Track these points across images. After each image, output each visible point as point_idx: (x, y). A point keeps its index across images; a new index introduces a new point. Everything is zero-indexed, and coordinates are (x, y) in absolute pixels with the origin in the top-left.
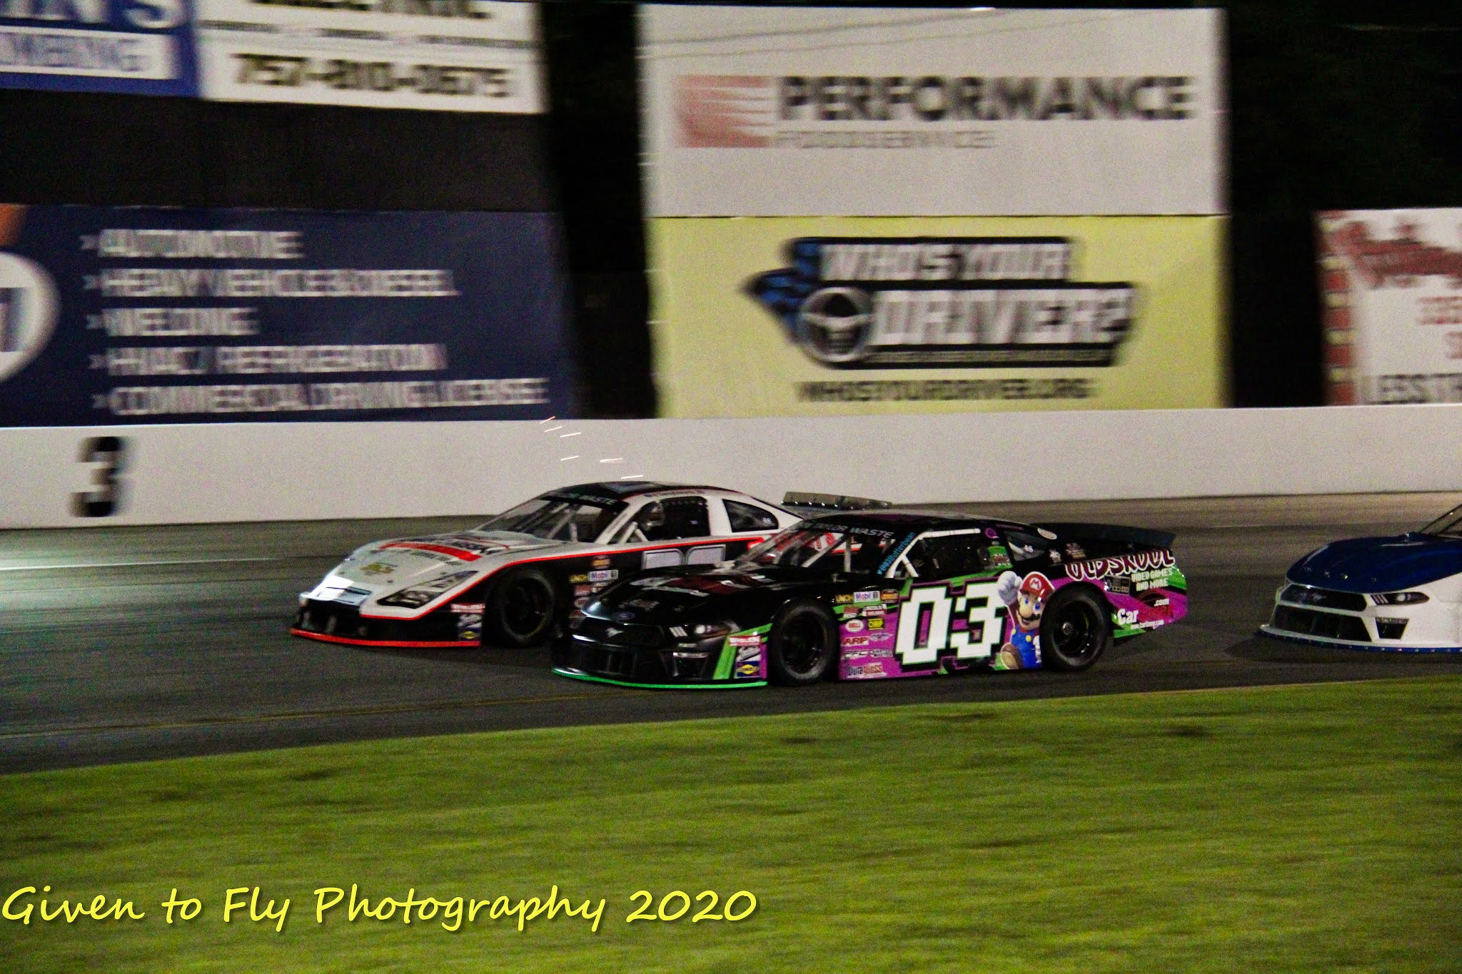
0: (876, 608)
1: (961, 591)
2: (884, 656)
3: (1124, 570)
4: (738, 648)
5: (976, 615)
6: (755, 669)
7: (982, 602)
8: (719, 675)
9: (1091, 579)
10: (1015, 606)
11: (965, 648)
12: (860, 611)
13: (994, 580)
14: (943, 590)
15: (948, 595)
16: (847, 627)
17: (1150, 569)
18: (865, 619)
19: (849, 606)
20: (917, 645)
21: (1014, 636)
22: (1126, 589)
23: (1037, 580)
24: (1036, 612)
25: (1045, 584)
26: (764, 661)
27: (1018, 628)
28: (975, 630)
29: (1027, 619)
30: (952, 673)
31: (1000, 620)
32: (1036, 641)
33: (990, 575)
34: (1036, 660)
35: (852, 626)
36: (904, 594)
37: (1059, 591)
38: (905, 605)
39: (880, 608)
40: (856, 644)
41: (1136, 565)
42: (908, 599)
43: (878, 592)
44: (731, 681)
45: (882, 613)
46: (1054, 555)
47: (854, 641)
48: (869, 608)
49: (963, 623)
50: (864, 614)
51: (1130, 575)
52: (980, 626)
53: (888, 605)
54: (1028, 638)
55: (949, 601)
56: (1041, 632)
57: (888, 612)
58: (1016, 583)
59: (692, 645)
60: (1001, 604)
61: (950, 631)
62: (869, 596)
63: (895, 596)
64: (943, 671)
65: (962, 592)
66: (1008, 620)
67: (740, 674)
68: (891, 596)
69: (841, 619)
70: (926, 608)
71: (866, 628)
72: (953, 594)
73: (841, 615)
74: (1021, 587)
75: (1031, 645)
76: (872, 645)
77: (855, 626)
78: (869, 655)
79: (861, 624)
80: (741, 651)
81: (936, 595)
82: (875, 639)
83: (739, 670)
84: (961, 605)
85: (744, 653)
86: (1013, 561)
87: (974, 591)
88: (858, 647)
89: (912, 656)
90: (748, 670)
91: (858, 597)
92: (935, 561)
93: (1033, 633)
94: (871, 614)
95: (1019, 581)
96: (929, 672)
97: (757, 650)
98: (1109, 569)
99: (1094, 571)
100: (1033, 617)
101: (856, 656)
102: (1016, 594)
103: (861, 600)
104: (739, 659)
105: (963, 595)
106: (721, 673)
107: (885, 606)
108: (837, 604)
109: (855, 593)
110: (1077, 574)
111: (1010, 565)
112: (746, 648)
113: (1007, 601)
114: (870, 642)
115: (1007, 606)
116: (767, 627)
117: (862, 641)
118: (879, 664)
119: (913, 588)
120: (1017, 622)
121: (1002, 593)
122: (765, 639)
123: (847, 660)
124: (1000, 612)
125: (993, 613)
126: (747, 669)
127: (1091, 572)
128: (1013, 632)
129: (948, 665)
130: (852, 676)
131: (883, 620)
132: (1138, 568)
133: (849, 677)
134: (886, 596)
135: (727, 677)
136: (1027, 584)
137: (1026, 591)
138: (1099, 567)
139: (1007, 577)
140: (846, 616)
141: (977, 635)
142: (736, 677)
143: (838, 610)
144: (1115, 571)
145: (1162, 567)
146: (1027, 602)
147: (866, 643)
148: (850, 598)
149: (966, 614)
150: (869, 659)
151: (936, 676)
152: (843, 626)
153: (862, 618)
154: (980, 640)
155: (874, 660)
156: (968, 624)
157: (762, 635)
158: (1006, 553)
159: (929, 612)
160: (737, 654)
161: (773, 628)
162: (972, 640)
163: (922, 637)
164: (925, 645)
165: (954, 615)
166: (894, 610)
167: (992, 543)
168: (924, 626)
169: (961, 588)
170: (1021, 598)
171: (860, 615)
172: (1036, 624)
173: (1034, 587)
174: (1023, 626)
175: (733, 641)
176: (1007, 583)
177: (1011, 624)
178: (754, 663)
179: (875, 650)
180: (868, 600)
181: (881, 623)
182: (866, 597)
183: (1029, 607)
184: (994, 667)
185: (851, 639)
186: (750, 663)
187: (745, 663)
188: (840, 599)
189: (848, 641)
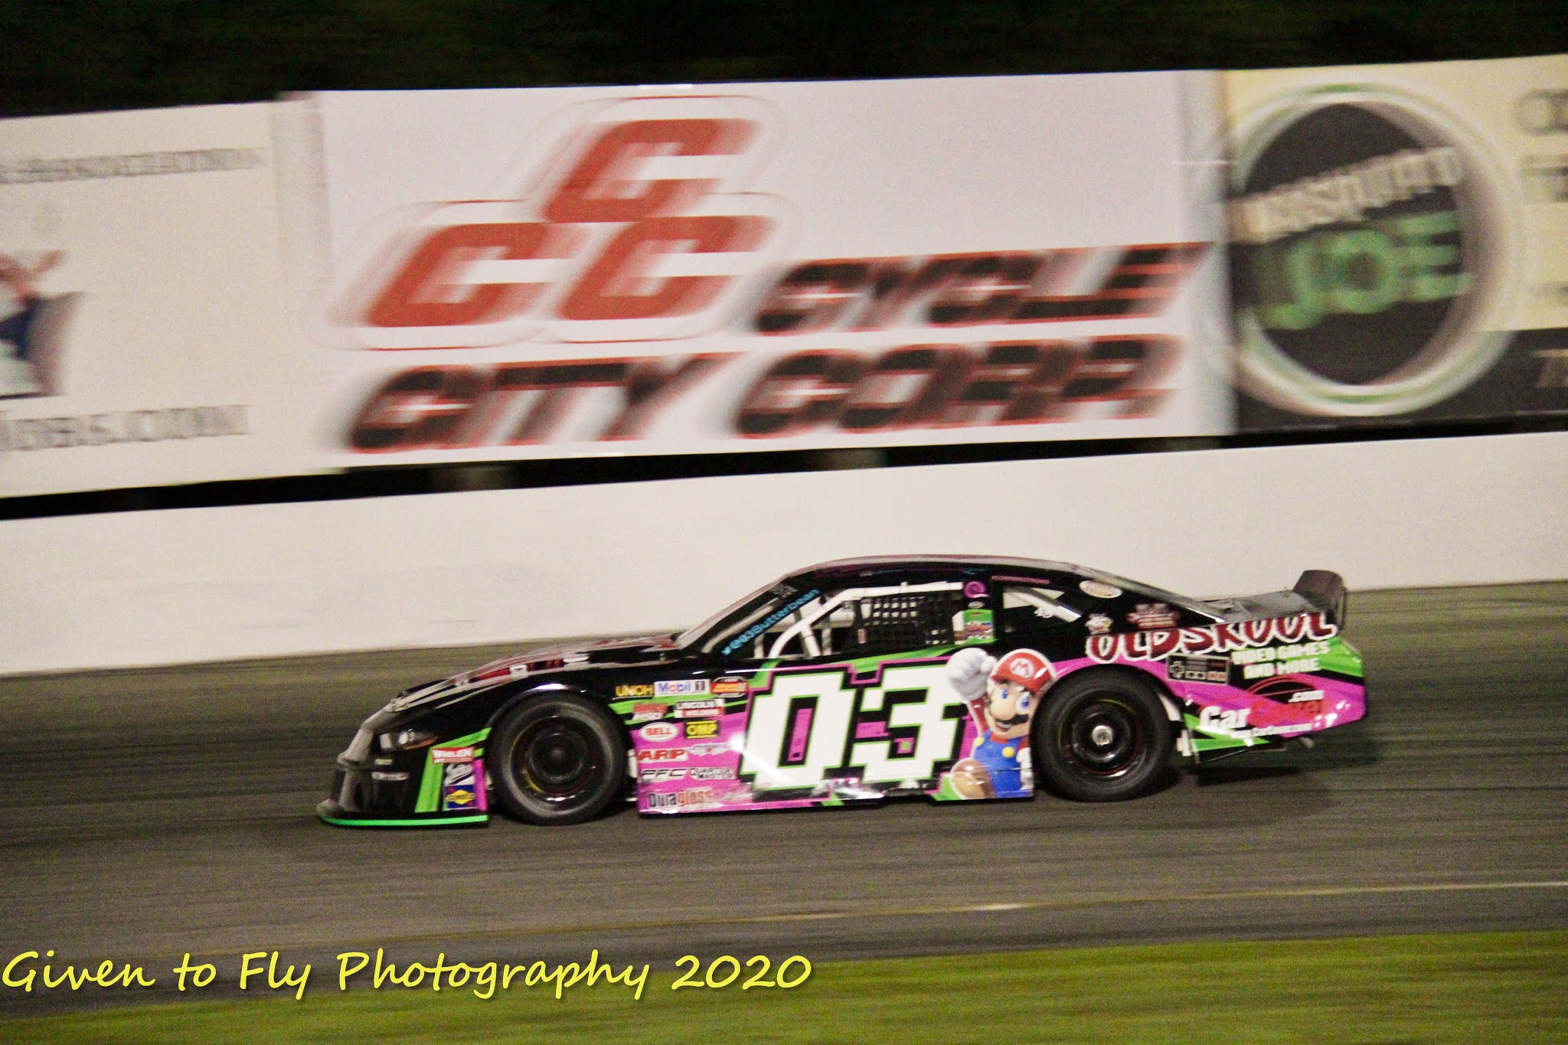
0: (703, 705)
1: (872, 679)
2: (717, 778)
3: (1216, 646)
4: (446, 765)
5: (902, 715)
6: (470, 796)
7: (917, 696)
8: (421, 807)
10: (983, 701)
11: (881, 766)
12: (671, 709)
13: (944, 662)
14: (838, 677)
15: (846, 685)
16: (643, 733)
17: (1277, 644)
18: (683, 721)
19: (646, 702)
20: (785, 762)
21: (979, 748)
23: (1024, 661)
24: (1024, 712)
25: (1038, 665)
26: (482, 784)
27: (989, 737)
28: (906, 736)
29: (1006, 722)
30: (849, 804)
31: (952, 723)
32: (1024, 756)
33: (936, 655)
34: (1021, 785)
35: (655, 732)
36: (760, 684)
38: (760, 701)
39: (711, 704)
40: (662, 759)
41: (1243, 639)
42: (768, 692)
43: (707, 681)
44: (440, 814)
45: (715, 712)
46: (1097, 622)
47: (658, 755)
49: (877, 727)
50: (678, 714)
51: (1229, 655)
52: (912, 732)
53: (727, 700)
54: (1008, 752)
55: (850, 694)
56: (1034, 740)
57: (729, 711)
58: (984, 668)
59: (397, 762)
60: (956, 699)
61: (852, 739)
62: (688, 687)
63: (741, 688)
64: (832, 800)
65: (874, 680)
66: (969, 725)
67: (452, 804)
68: (733, 686)
69: (628, 722)
70: (804, 705)
72: (859, 684)
73: (630, 716)
74: (993, 673)
75: (1013, 761)
76: (694, 761)
77: (660, 734)
78: (688, 776)
79: (673, 730)
80: (449, 769)
81: (826, 687)
82: (700, 751)
83: (448, 799)
84: (873, 700)
85: (454, 773)
86: (996, 632)
87: (897, 680)
88: (668, 764)
89: (774, 777)
90: (461, 798)
91: (663, 689)
92: (861, 632)
93: (1017, 743)
94: (690, 714)
95: (991, 664)
96: (806, 803)
97: (469, 769)
98: (1181, 644)
99: (1147, 649)
100: (1018, 720)
101: (664, 778)
102: (985, 684)
103: (670, 694)
104: (448, 781)
105: (878, 685)
106: (426, 802)
107: (720, 703)
108: (615, 700)
109: (657, 684)
111: (989, 639)
112: (456, 766)
113: (965, 694)
114: (690, 755)
115: (966, 702)
116: (484, 734)
117: (674, 754)
118: (708, 789)
119: (775, 674)
120: (986, 727)
121: (957, 683)
122: (479, 752)
124: (951, 712)
125: (940, 711)
126: (459, 797)
127: (1140, 649)
128: (979, 741)
129: (841, 792)
130: (659, 809)
131: (718, 723)
132: (1249, 642)
133: (653, 810)
134: (720, 687)
135: (434, 809)
136: (1005, 669)
137: (1003, 679)
138: (1160, 642)
139: (968, 657)
140: (638, 718)
141: (905, 745)
142: (446, 809)
143: (620, 708)
144: (1194, 648)
145: (1304, 641)
146: (1005, 696)
147: (682, 758)
148: (645, 690)
149: (884, 714)
150: (688, 782)
152: (634, 733)
153: (673, 721)
154: (911, 755)
155: (697, 784)
156: (887, 730)
157: (476, 746)
158: (990, 620)
159: (809, 710)
160: (445, 775)
161: (491, 735)
162: (894, 753)
163: (795, 749)
164: (802, 762)
165: (859, 716)
166: (741, 708)
167: (971, 605)
168: (799, 732)
169: (871, 674)
170: (994, 689)
171: (670, 715)
172: (1024, 729)
173: (1020, 672)
174: (999, 733)
175: (438, 755)
176: (966, 666)
177: (974, 729)
178: (469, 788)
179: (700, 769)
180: (686, 693)
181: (714, 727)
182: (680, 688)
183: (1009, 703)
184: (936, 796)
185: (653, 752)
186: (465, 788)
187: (456, 789)
188: (626, 691)
189: (645, 755)
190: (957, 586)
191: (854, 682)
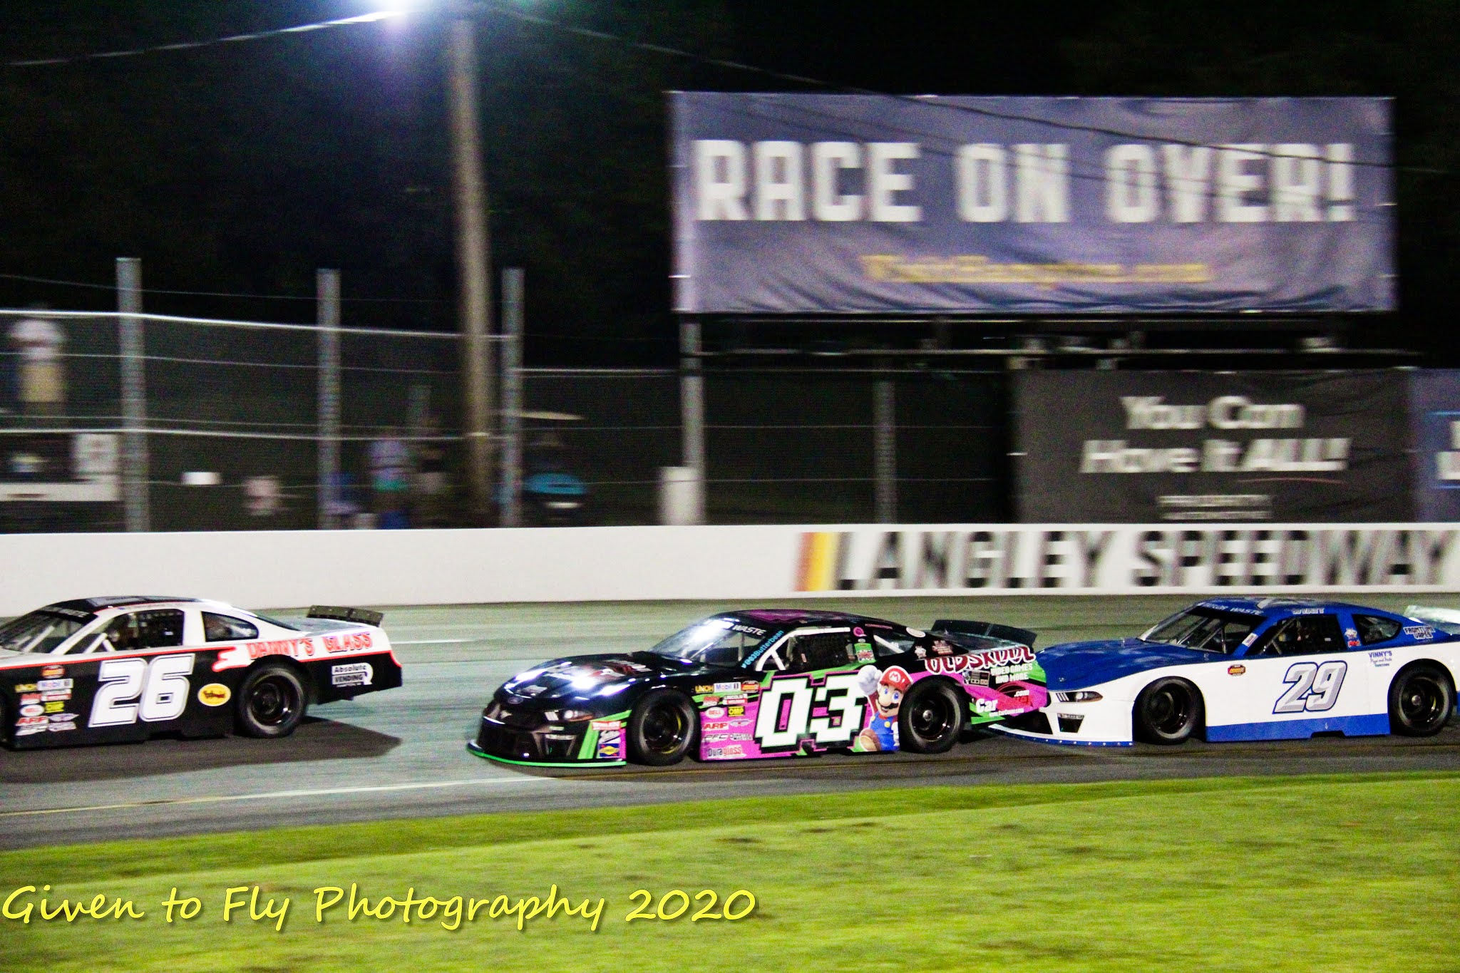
0: (737, 697)
1: (821, 682)
2: (744, 739)
3: (984, 665)
4: (601, 732)
5: (835, 704)
6: (615, 750)
7: (843, 692)
8: (581, 757)
9: (950, 672)
10: (875, 696)
11: (825, 732)
12: (721, 699)
13: (856, 673)
14: (804, 681)
15: (808, 686)
16: (707, 713)
17: (1010, 664)
18: (726, 707)
19: (710, 695)
20: (777, 730)
21: (873, 722)
22: (986, 682)
23: (896, 673)
24: (895, 701)
25: (903, 675)
26: (624, 743)
27: (878, 716)
28: (835, 716)
29: (886, 708)
30: (811, 754)
32: (895, 727)
33: (852, 669)
34: (894, 743)
35: (712, 713)
36: (765, 684)
37: (917, 683)
38: (765, 694)
39: (741, 697)
40: (716, 729)
41: (995, 660)
42: (769, 690)
43: (739, 683)
44: (594, 760)
45: (743, 701)
46: (920, 651)
47: (714, 726)
48: (729, 697)
49: (822, 711)
50: (724, 702)
51: (989, 670)
52: (840, 713)
53: (749, 694)
54: (887, 724)
55: (811, 691)
57: (750, 700)
58: (876, 677)
59: (561, 729)
60: (862, 694)
61: (810, 717)
62: (729, 687)
63: (756, 687)
64: (802, 752)
65: (822, 683)
66: (868, 709)
67: (602, 755)
68: (752, 686)
69: (701, 707)
70: (787, 697)
71: (727, 714)
72: (813, 685)
73: (701, 703)
74: (881, 680)
75: (890, 730)
76: (732, 730)
77: (714, 713)
78: (729, 738)
79: (722, 711)
80: (602, 734)
81: (797, 686)
82: (735, 724)
83: (600, 751)
84: (821, 695)
85: (605, 736)
86: (876, 657)
87: (834, 683)
88: (718, 732)
89: (771, 739)
90: (609, 751)
91: (718, 687)
92: (803, 656)
93: (891, 719)
94: (731, 702)
95: (879, 674)
96: (788, 754)
97: (617, 734)
98: (968, 664)
99: (954, 666)
100: (892, 706)
101: (717, 739)
102: (876, 686)
103: (721, 690)
104: (601, 741)
105: (824, 686)
106: (586, 752)
107: (746, 696)
108: (695, 694)
109: (715, 684)
110: (935, 669)
111: (873, 660)
112: (607, 732)
113: (866, 692)
114: (730, 727)
115: (867, 696)
116: (627, 714)
117: (722, 726)
118: (739, 746)
119: (773, 679)
120: (876, 709)
121: (863, 685)
122: (624, 724)
123: (707, 743)
125: (854, 701)
126: (608, 750)
127: (949, 666)
128: (873, 718)
129: (807, 748)
130: (712, 757)
131: (744, 708)
132: (998, 663)
133: (709, 758)
134: (746, 687)
135: (591, 757)
136: (886, 677)
137: (885, 683)
138: (958, 663)
139: (871, 671)
140: (705, 705)
141: (837, 720)
142: (598, 757)
143: (697, 699)
144: (974, 666)
145: (1022, 662)
146: (886, 693)
147: (726, 728)
148: (710, 688)
149: (826, 703)
150: (729, 742)
151: (794, 756)
152: (702, 713)
153: (722, 706)
154: (839, 726)
155: (734, 743)
156: (828, 711)
157: (622, 721)
158: (870, 650)
159: (789, 701)
160: (600, 737)
161: (631, 714)
162: (831, 725)
163: (783, 722)
164: (786, 730)
165: (814, 704)
166: (755, 699)
167: (859, 640)
168: (784, 714)
169: (820, 680)
170: (881, 689)
171: (720, 703)
172: (895, 712)
173: (894, 679)
174: (883, 714)
175: (595, 725)
176: (867, 676)
177: (870, 711)
178: (615, 746)
179: (735, 734)
180: (729, 690)
181: (742, 710)
182: (727, 688)
183: (888, 697)
184: (852, 749)
185: (711, 724)
186: (612, 745)
187: (606, 745)
188: (700, 689)
189: (708, 726)
190: (847, 629)
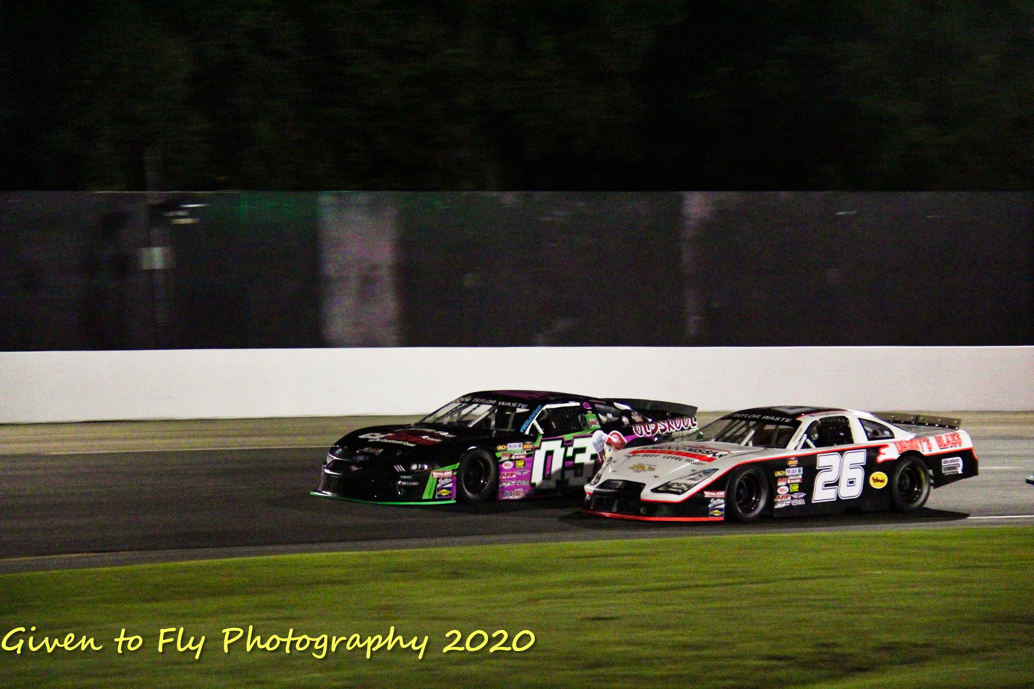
0: (520, 454)
2: (524, 485)
3: (668, 430)
4: (438, 479)
5: (579, 458)
7: (582, 450)
8: (425, 496)
9: (649, 435)
10: (603, 453)
11: (572, 480)
12: (511, 455)
13: (590, 436)
14: (560, 442)
15: (562, 446)
16: (504, 466)
17: (683, 429)
18: (514, 461)
19: (505, 452)
25: (620, 438)
26: (455, 487)
28: (578, 468)
30: (565, 495)
35: (507, 465)
36: (537, 445)
38: (537, 452)
39: (523, 453)
40: (508, 477)
41: (674, 427)
42: (539, 448)
43: (522, 443)
44: (434, 499)
45: (524, 457)
46: (625, 420)
47: (507, 475)
48: (516, 454)
49: (571, 464)
50: (513, 458)
51: (671, 433)
52: (581, 465)
53: (527, 452)
55: (563, 449)
57: (527, 456)
58: (603, 438)
59: (409, 477)
60: (594, 452)
61: (564, 469)
62: (516, 446)
64: (560, 494)
65: (570, 444)
67: (438, 496)
68: (529, 446)
69: (500, 461)
70: (549, 454)
71: (515, 466)
72: (566, 445)
73: (500, 458)
74: (606, 441)
76: (518, 478)
78: (516, 484)
79: (511, 464)
80: (440, 480)
81: (555, 445)
82: (519, 474)
83: (438, 493)
84: (570, 452)
85: (442, 482)
87: (578, 443)
88: (510, 479)
89: (541, 484)
90: (444, 493)
91: (510, 446)
92: (553, 424)
94: (517, 457)
95: (606, 437)
96: (552, 495)
97: (451, 480)
98: (659, 429)
99: (650, 431)
101: (509, 484)
102: (603, 445)
103: (511, 449)
104: (439, 486)
105: (572, 445)
106: (427, 494)
107: (525, 453)
108: (498, 451)
109: (508, 444)
110: (640, 433)
112: (443, 479)
113: (597, 450)
114: (517, 475)
115: (598, 453)
116: (457, 466)
117: (512, 475)
118: (522, 489)
119: (542, 441)
121: (595, 445)
122: (455, 473)
123: (503, 487)
127: (648, 431)
129: (563, 490)
130: (506, 498)
131: (524, 462)
132: (676, 428)
133: (504, 498)
134: (526, 446)
135: (431, 497)
136: (610, 438)
138: (653, 428)
139: (599, 434)
140: (503, 459)
141: (579, 471)
142: (436, 497)
143: (498, 455)
144: (662, 430)
145: (690, 428)
146: (610, 450)
147: (514, 476)
148: (505, 447)
149: (573, 458)
150: (516, 487)
152: (501, 465)
153: (511, 460)
154: (581, 475)
155: (518, 487)
156: (574, 464)
157: (453, 470)
158: (596, 419)
159: (551, 456)
160: (438, 483)
161: (460, 466)
162: (576, 474)
163: (547, 472)
164: (549, 478)
165: (566, 459)
166: (531, 455)
167: (588, 412)
168: (548, 466)
169: (570, 441)
170: (606, 447)
171: (511, 458)
173: (614, 440)
175: (435, 474)
176: (598, 438)
178: (448, 489)
179: (519, 481)
180: (516, 449)
181: (523, 463)
182: (514, 447)
183: (611, 453)
185: (506, 473)
186: (446, 488)
187: (442, 489)
188: (500, 448)
189: (504, 475)
190: (579, 404)
191: (565, 444)
